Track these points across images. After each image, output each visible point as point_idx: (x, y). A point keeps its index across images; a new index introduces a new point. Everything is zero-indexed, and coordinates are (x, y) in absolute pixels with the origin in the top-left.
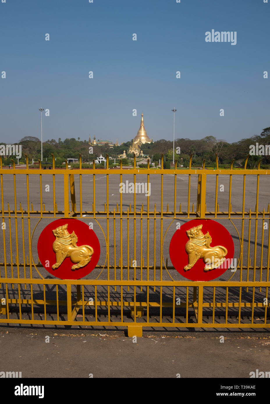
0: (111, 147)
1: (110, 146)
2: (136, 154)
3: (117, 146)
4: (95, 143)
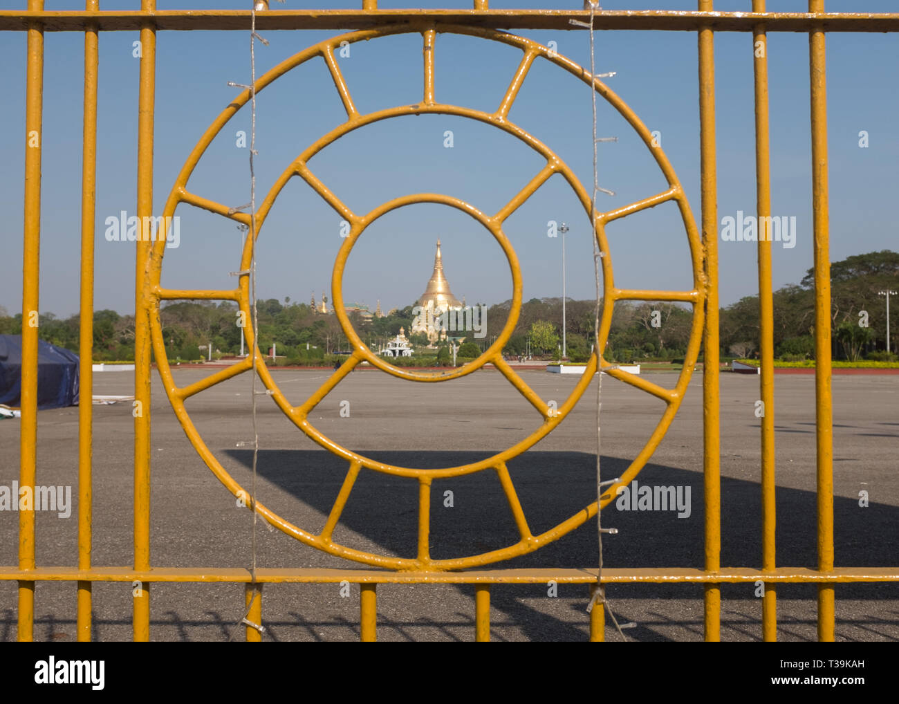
0: (366, 320)
1: (364, 318)
2: (428, 336)
3: (380, 317)
4: (324, 311)
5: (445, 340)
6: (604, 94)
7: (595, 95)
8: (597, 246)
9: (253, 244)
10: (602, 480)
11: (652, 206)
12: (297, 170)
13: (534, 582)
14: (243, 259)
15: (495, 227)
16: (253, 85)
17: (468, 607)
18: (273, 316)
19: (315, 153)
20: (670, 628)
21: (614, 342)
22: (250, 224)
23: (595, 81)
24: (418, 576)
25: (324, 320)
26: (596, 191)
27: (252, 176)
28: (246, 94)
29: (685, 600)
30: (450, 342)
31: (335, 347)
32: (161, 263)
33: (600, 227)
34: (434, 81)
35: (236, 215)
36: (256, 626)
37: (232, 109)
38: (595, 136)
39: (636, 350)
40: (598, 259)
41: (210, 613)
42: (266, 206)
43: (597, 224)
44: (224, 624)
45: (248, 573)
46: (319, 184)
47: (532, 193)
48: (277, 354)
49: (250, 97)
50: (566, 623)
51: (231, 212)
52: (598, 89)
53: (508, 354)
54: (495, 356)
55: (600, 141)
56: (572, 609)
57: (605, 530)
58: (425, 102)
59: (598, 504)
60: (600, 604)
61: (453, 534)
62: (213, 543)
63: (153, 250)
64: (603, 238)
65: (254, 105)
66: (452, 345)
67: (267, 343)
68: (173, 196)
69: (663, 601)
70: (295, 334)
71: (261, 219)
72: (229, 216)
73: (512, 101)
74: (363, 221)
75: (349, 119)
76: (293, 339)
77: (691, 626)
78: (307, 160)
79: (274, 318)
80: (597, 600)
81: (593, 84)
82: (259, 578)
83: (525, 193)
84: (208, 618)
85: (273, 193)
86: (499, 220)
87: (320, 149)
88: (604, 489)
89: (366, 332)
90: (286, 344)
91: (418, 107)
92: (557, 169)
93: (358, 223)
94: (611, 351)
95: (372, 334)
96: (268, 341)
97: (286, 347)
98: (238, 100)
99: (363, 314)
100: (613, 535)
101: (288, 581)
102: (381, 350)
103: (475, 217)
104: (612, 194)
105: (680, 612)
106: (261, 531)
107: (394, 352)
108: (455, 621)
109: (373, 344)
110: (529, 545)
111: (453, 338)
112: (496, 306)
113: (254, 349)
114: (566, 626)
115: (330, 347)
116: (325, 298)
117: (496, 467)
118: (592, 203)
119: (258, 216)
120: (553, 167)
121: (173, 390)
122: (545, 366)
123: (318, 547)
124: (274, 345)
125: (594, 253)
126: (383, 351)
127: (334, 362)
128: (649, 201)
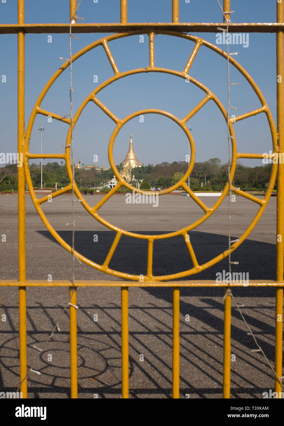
0: (98, 172)
2: (127, 179)
3: (105, 170)
4: (79, 168)
5: (134, 181)
6: (232, 63)
7: (229, 63)
8: (229, 133)
9: (72, 133)
10: (231, 240)
11: (254, 115)
12: (91, 98)
13: (200, 286)
14: (67, 140)
15: (183, 125)
16: (71, 59)
17: (153, 300)
18: (55, 170)
19: (100, 90)
20: (245, 310)
21: (212, 182)
22: (70, 123)
23: (229, 57)
24: (147, 283)
25: (79, 172)
26: (229, 108)
27: (71, 101)
28: (67, 63)
29: (251, 298)
30: (136, 182)
31: (84, 184)
32: (29, 142)
33: (231, 125)
34: (154, 57)
35: (64, 120)
36: (75, 306)
37: (61, 70)
38: (229, 82)
39: (222, 185)
40: (230, 139)
41: (38, 303)
42: (78, 115)
43: (229, 123)
44: (44, 308)
45: (71, 282)
46: (102, 105)
47: (200, 109)
48: (57, 188)
49: (69, 64)
50: (198, 307)
51: (61, 118)
52: (230, 61)
53: (163, 187)
54: (183, 184)
55: (231, 85)
56: (200, 301)
57: (233, 263)
58: (150, 67)
59: (229, 251)
60: (229, 296)
61: (144, 268)
62: (36, 272)
63: (26, 136)
64: (232, 130)
65: (72, 68)
66: (138, 183)
67: (53, 183)
68: (34, 110)
69: (241, 298)
70: (66, 178)
71: (75, 121)
72: (60, 120)
73: (190, 66)
74: (122, 122)
75: (115, 74)
76: (65, 181)
77: (255, 309)
78: (96, 94)
79: (56, 171)
80: (228, 294)
81: (228, 58)
82: (76, 285)
83: (196, 109)
84: (37, 305)
85: (81, 109)
86: (185, 121)
87: (102, 88)
88: (232, 244)
89: (98, 177)
90: (62, 183)
91: (147, 69)
92: (211, 98)
93: (120, 122)
94: (210, 186)
95: (101, 178)
96: (53, 181)
97: (61, 184)
98: (63, 66)
99: (97, 169)
100: (236, 265)
101: (89, 286)
102: (105, 185)
103: (174, 120)
104: (236, 109)
105: (249, 303)
106: (57, 267)
107: (111, 186)
108: (148, 306)
109: (101, 183)
110: (198, 270)
111: (138, 180)
112: (157, 165)
113: (73, 181)
114: (198, 309)
115: (82, 184)
116: (79, 162)
117: (183, 234)
118: (227, 114)
119: (74, 120)
120: (209, 97)
121: (35, 200)
122: (180, 193)
123: (102, 271)
124: (56, 183)
125: (228, 136)
126: (106, 186)
127: (84, 191)
128: (253, 113)
